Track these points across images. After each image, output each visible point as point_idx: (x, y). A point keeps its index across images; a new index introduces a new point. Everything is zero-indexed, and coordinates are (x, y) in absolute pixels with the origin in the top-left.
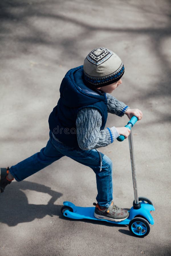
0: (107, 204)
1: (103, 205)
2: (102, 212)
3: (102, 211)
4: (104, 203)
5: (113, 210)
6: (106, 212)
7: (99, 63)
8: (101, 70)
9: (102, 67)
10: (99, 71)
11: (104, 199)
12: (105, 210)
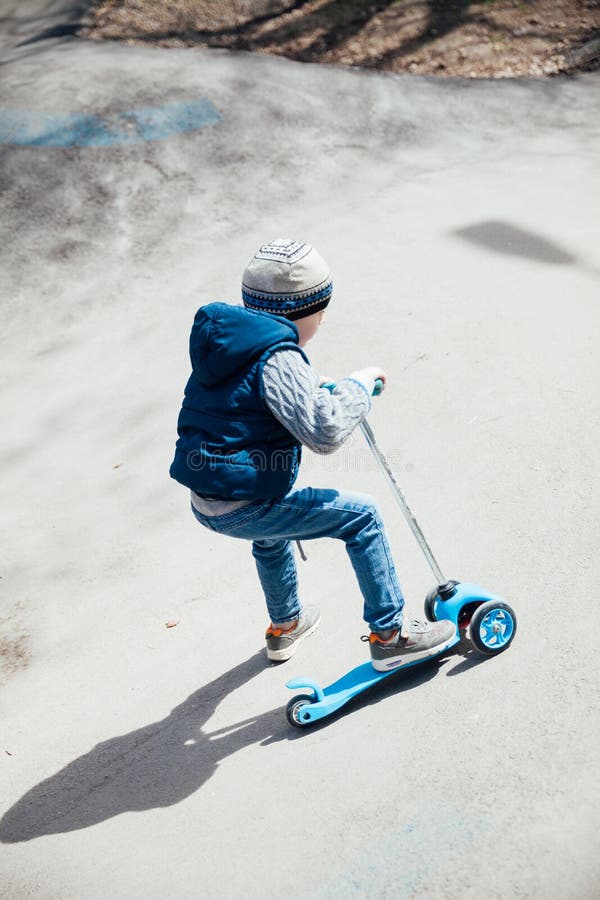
0: (396, 617)
1: (388, 624)
2: (389, 645)
3: (390, 642)
4: (388, 615)
5: (416, 630)
6: (401, 638)
7: (294, 259)
8: (300, 276)
9: (300, 267)
10: (296, 276)
11: (385, 604)
12: (397, 637)
